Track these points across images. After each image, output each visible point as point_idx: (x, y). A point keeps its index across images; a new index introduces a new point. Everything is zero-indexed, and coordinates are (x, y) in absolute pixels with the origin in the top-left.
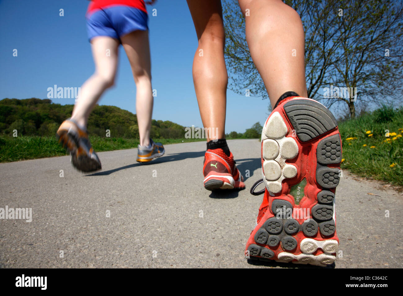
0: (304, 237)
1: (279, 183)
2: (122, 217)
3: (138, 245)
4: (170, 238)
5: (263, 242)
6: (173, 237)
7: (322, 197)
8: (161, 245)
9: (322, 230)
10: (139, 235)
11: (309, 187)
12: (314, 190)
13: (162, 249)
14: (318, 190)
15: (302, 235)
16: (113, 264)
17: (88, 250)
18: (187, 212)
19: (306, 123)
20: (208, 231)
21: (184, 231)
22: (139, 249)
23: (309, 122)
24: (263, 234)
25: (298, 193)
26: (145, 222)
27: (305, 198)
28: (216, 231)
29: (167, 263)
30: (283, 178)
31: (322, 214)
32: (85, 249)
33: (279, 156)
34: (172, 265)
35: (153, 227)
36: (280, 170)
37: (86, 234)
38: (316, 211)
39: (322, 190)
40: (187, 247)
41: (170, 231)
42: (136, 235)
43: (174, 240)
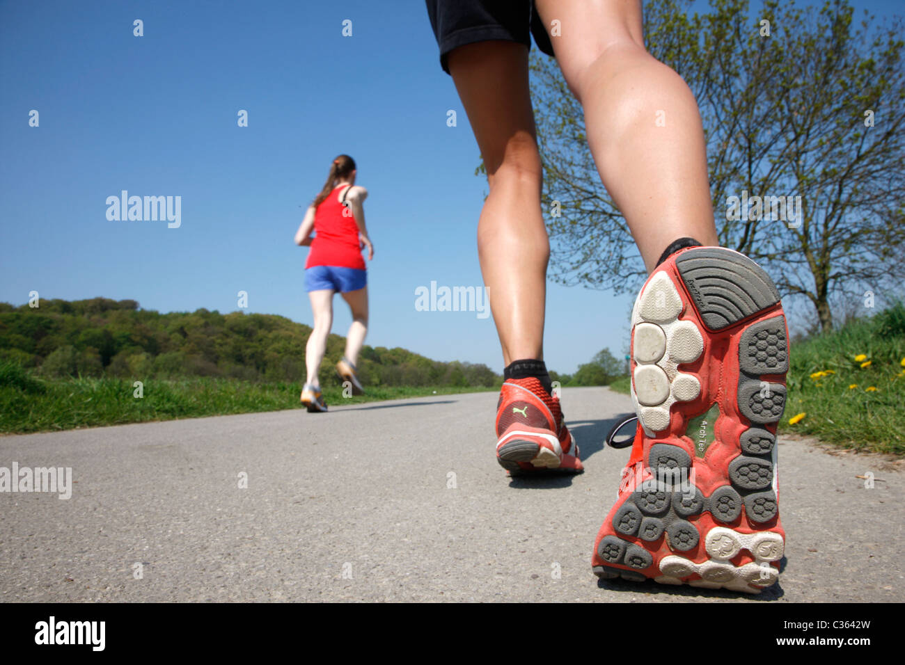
0: (713, 523)
1: (664, 410)
2: (324, 521)
3: (367, 564)
4: (431, 553)
5: (631, 531)
6: (437, 551)
7: (750, 440)
8: (414, 563)
9: (749, 509)
10: (365, 548)
11: (723, 422)
12: (734, 426)
13: (418, 568)
14: (742, 427)
15: (710, 519)
16: (321, 593)
17: (265, 572)
18: (462, 512)
19: (718, 292)
20: (509, 541)
21: (459, 541)
22: (370, 569)
23: (725, 292)
24: (630, 514)
25: (702, 433)
26: (375, 529)
27: (716, 443)
28: (527, 540)
30: (672, 400)
31: (749, 475)
32: (258, 570)
33: (666, 358)
35: (393, 535)
36: (667, 385)
37: (256, 548)
38: (737, 470)
39: (750, 427)
40: (468, 566)
41: (431, 542)
42: (359, 548)
43: (441, 555)
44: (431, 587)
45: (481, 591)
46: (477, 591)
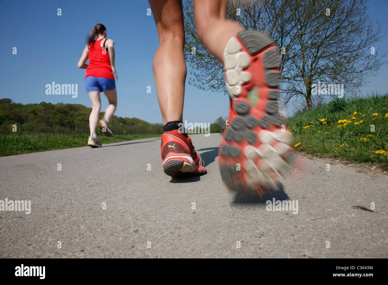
2: (103, 194)
3: (122, 211)
4: (150, 205)
6: (153, 204)
8: (143, 210)
10: (121, 204)
13: (144, 212)
16: (102, 225)
17: (76, 217)
22: (124, 213)
26: (126, 196)
29: (151, 221)
32: (73, 217)
34: (155, 222)
35: (134, 198)
37: (72, 207)
40: (166, 210)
41: (149, 200)
42: (118, 204)
43: (154, 206)
44: (150, 219)
45: (172, 220)
46: (170, 220)
